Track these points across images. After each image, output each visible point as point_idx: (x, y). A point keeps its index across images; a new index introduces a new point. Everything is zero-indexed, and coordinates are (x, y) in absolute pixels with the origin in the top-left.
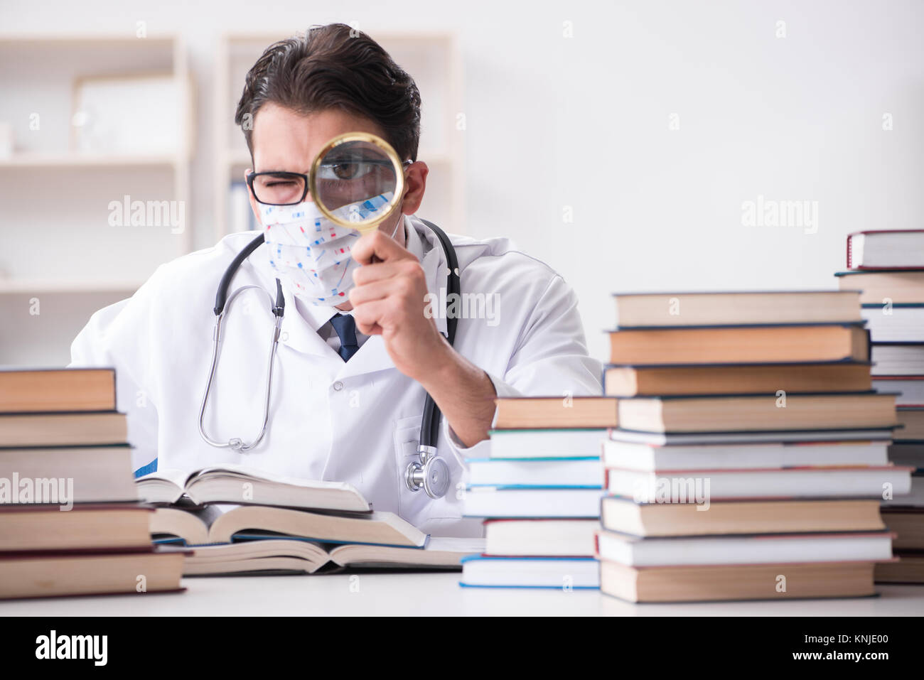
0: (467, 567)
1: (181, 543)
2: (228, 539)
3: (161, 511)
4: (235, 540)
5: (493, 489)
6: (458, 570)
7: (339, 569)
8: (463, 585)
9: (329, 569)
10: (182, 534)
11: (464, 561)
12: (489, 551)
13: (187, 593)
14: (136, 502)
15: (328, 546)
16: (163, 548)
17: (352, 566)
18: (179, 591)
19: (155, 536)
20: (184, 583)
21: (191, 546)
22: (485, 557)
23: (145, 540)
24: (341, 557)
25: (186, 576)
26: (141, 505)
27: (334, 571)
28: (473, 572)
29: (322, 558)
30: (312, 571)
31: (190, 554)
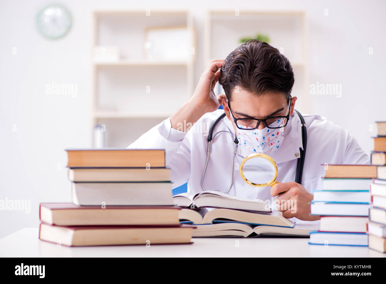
0: (311, 236)
1: (191, 223)
2: (211, 222)
3: (183, 210)
4: (214, 223)
5: (323, 203)
6: (308, 237)
7: (257, 236)
8: (310, 244)
9: (253, 236)
10: (192, 220)
11: (311, 233)
12: (322, 229)
13: (194, 244)
14: (173, 206)
15: (253, 226)
16: (184, 225)
17: (263, 235)
18: (191, 243)
19: (181, 220)
20: (193, 240)
21: (195, 225)
22: (319, 232)
23: (177, 222)
24: (258, 230)
25: (193, 237)
26: (175, 207)
27: (256, 236)
28: (314, 238)
29: (250, 231)
30: (246, 236)
31: (195, 228)
